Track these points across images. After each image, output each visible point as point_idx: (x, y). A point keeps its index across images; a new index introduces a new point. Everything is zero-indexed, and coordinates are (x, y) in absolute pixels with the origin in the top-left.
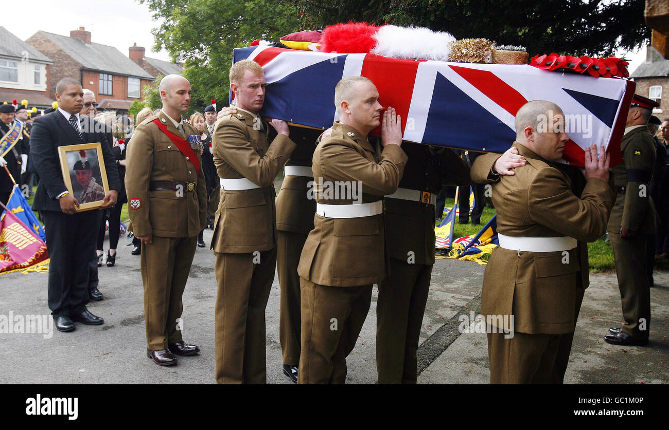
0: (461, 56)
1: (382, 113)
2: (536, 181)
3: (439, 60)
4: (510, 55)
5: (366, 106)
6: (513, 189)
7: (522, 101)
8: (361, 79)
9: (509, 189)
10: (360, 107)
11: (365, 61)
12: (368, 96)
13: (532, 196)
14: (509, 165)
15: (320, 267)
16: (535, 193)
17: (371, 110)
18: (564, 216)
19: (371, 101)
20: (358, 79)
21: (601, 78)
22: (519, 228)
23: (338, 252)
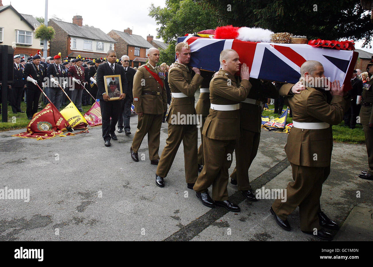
0: (276, 40)
1: (240, 65)
2: (310, 97)
3: (266, 42)
4: (299, 40)
5: (233, 62)
6: (299, 100)
7: (304, 61)
8: (231, 50)
9: (297, 100)
10: (231, 62)
11: (233, 42)
12: (234, 58)
13: (308, 103)
14: (298, 89)
15: (211, 131)
16: (309, 102)
17: (236, 64)
18: (323, 113)
19: (235, 60)
20: (230, 50)
21: (341, 51)
22: (302, 118)
23: (218, 125)
